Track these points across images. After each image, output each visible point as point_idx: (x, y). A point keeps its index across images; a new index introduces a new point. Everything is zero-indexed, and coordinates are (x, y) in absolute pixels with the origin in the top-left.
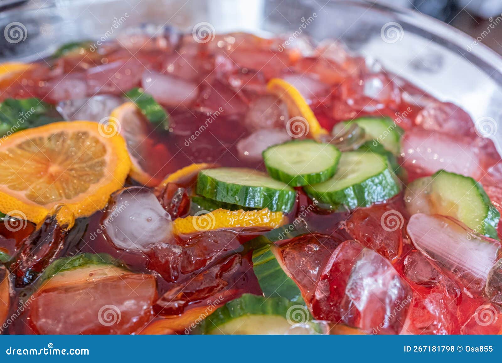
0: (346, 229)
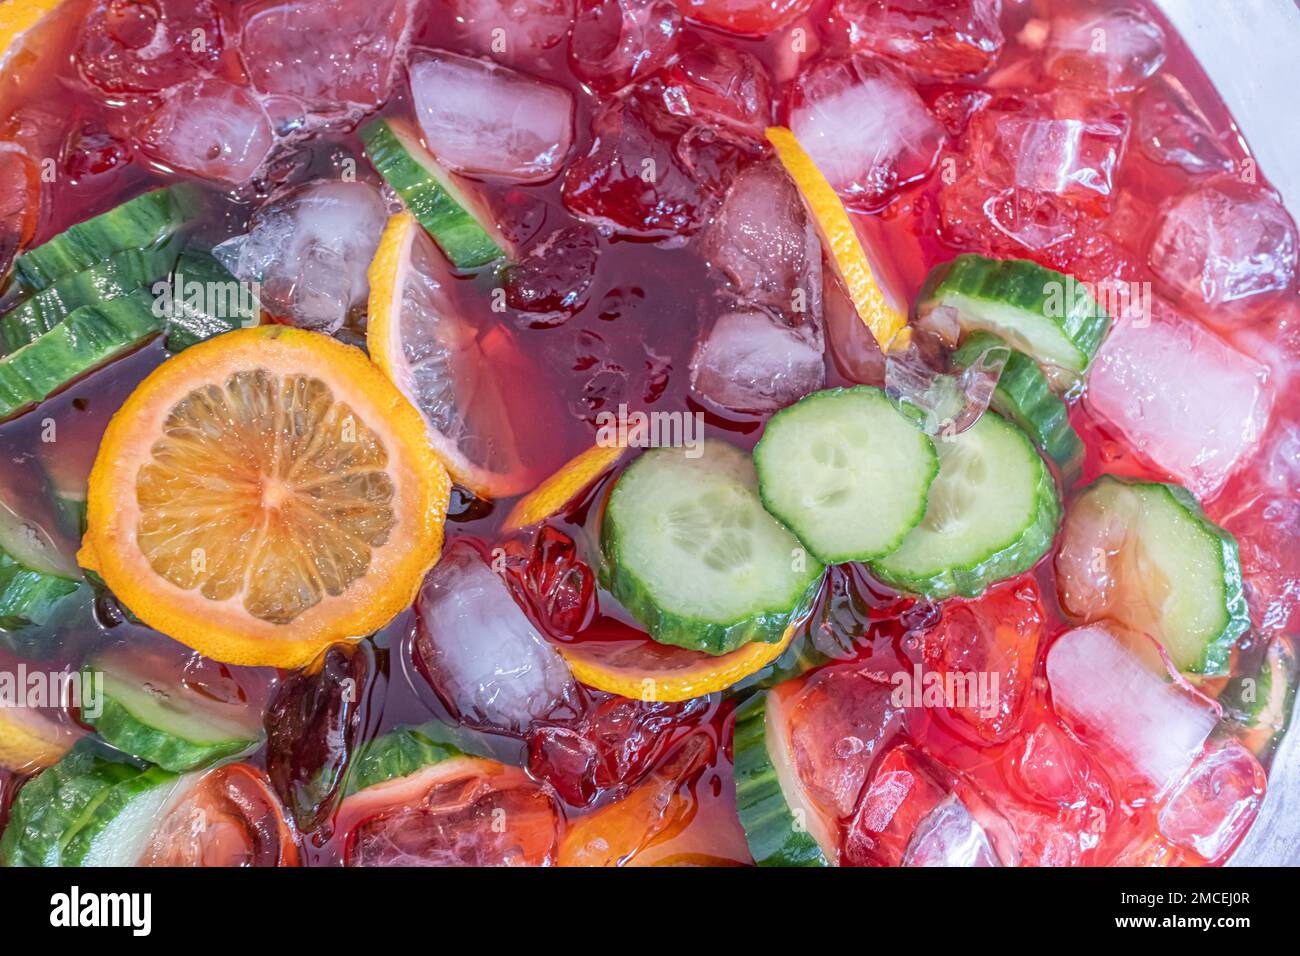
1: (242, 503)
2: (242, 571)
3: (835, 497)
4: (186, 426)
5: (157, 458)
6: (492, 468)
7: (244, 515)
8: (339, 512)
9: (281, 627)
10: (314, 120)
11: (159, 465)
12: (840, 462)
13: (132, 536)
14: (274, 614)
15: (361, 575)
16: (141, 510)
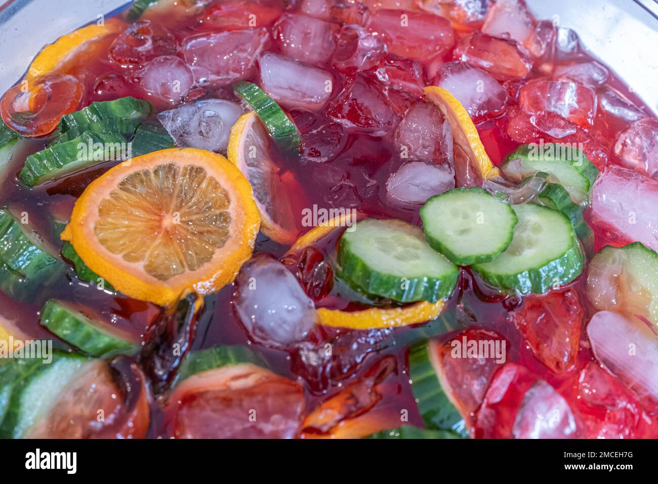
0: (516, 322)
1: (151, 223)
2: (146, 251)
3: (463, 232)
4: (129, 187)
5: (112, 197)
6: (282, 226)
7: (151, 228)
8: (201, 233)
9: (161, 281)
10: (213, 77)
11: (112, 200)
12: (465, 217)
13: (92, 226)
14: (158, 274)
15: (208, 261)
16: (100, 216)
